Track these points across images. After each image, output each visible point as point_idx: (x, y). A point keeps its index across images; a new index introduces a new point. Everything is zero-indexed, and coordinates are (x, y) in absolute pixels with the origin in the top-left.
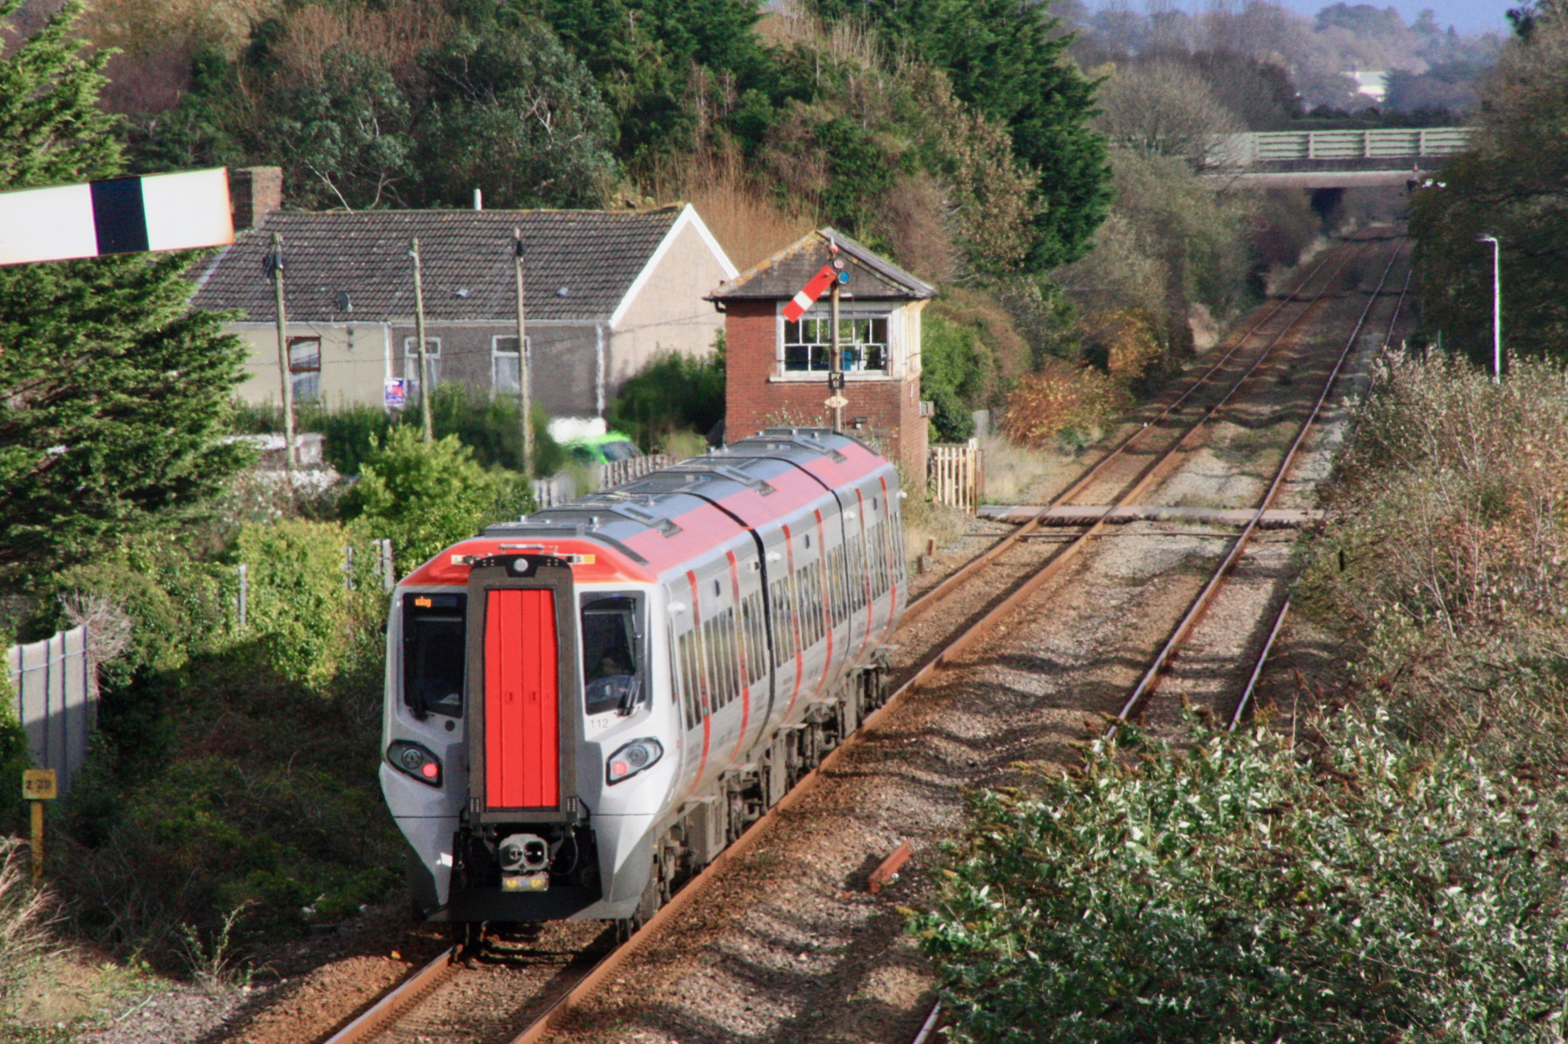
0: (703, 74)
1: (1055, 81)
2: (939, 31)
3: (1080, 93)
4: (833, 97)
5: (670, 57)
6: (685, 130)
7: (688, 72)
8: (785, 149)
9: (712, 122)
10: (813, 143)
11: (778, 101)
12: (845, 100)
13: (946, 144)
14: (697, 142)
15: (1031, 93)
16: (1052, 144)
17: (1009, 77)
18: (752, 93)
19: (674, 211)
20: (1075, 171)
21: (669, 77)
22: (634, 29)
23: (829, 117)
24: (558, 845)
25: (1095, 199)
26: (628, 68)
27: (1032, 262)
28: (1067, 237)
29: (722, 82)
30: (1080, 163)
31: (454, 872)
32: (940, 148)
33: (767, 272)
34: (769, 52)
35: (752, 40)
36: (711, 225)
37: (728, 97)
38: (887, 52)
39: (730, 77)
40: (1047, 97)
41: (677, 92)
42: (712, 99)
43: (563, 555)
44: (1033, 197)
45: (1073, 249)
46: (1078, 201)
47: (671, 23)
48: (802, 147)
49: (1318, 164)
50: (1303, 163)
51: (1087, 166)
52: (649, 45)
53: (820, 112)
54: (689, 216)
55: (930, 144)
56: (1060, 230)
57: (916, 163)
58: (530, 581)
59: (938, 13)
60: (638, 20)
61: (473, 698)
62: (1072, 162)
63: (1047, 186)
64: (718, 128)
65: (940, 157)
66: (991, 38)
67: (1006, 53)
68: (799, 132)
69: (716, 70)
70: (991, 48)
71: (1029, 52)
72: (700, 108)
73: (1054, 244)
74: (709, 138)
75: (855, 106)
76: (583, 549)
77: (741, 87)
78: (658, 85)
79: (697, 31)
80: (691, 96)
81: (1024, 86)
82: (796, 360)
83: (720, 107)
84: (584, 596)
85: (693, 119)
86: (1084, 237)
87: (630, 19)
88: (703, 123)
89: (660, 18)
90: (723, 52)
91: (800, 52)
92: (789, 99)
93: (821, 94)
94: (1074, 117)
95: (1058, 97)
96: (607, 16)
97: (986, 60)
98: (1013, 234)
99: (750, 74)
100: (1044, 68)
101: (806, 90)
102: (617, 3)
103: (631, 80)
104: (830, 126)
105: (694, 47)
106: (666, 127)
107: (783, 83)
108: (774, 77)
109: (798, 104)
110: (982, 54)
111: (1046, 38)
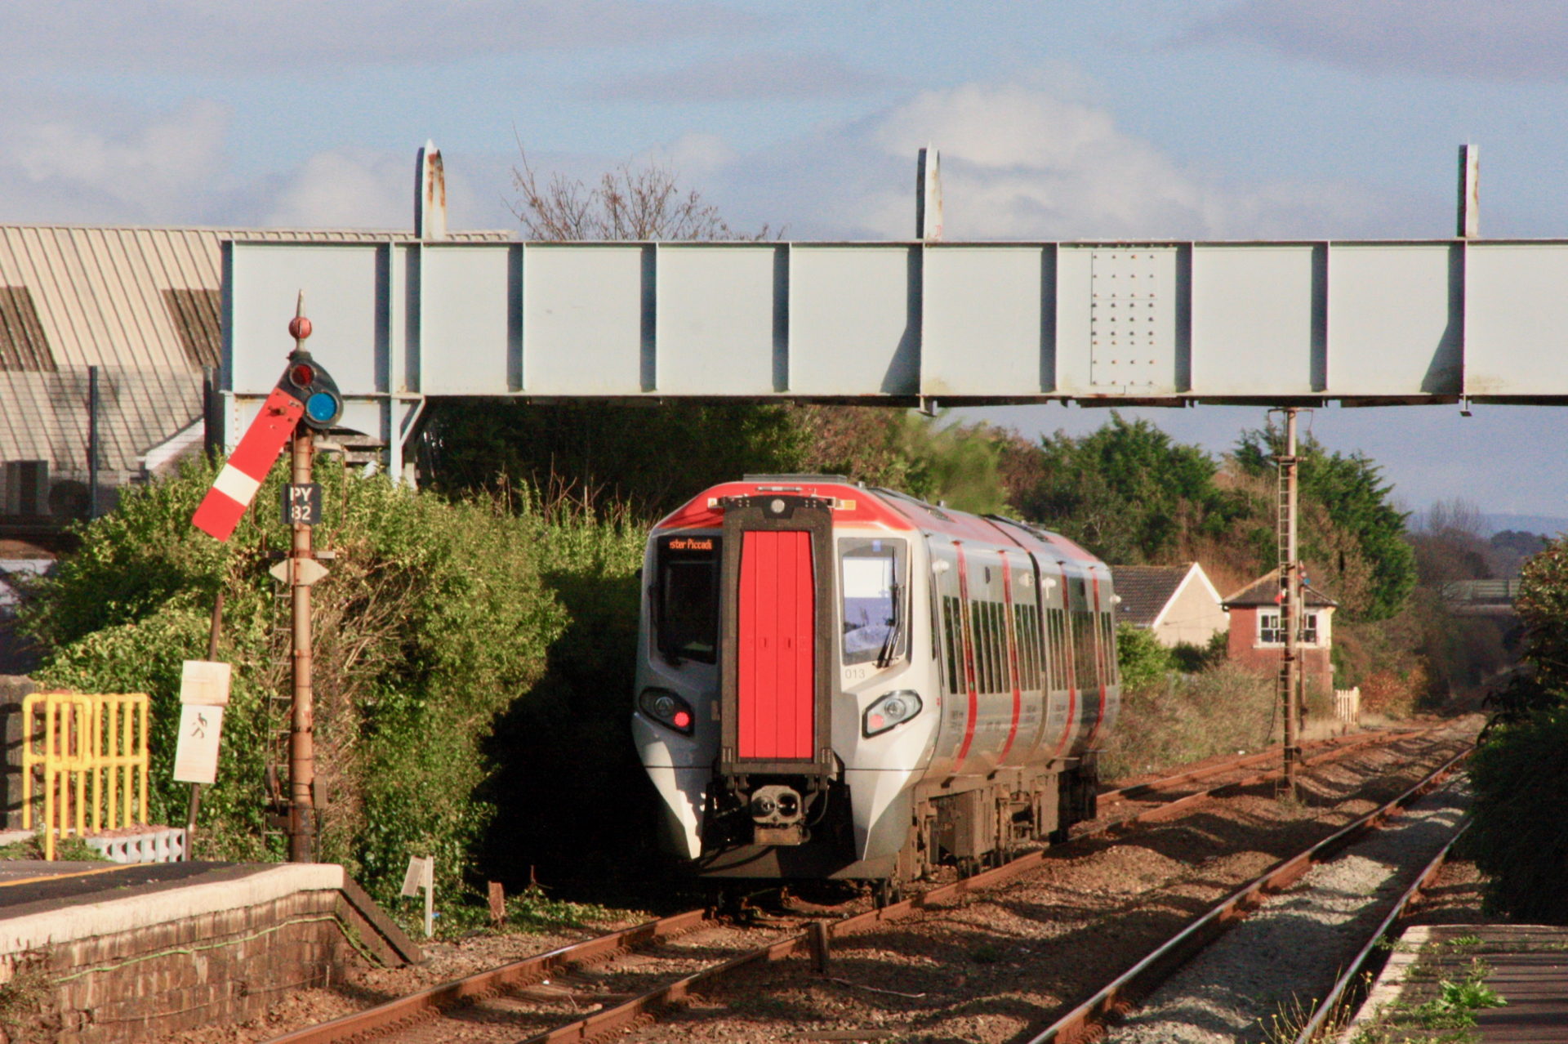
0: (1185, 504)
1: (1380, 514)
2: (1315, 484)
3: (1396, 520)
4: (1259, 517)
5: (1165, 494)
6: (1175, 534)
7: (1176, 502)
8: (1232, 546)
9: (1190, 530)
10: (1247, 543)
11: (1228, 519)
12: (1266, 519)
14: (1181, 541)
15: (1367, 520)
16: (1380, 550)
17: (1354, 512)
18: (1213, 514)
20: (1393, 566)
21: (1165, 506)
22: (1145, 478)
23: (1257, 528)
25: (1404, 582)
26: (1142, 501)
27: (1368, 615)
28: (1388, 603)
29: (1196, 507)
30: (1396, 561)
32: (1320, 548)
34: (1222, 493)
35: (1212, 485)
37: (1199, 516)
39: (1201, 505)
40: (1377, 523)
41: (1171, 513)
42: (1190, 517)
44: (1371, 579)
45: (1391, 610)
46: (1394, 583)
47: (1167, 476)
48: (1241, 544)
51: (1399, 563)
52: (1154, 487)
53: (1252, 525)
54: (1196, 569)
55: (1315, 545)
56: (1384, 599)
57: (1307, 554)
59: (1315, 474)
60: (1149, 474)
62: (1391, 561)
63: (1378, 574)
64: (1193, 533)
65: (1320, 553)
66: (1345, 489)
67: (1354, 497)
68: (1240, 535)
69: (1193, 501)
70: (1346, 495)
71: (1366, 496)
72: (1183, 521)
73: (1380, 606)
74: (1188, 539)
75: (1271, 521)
77: (1207, 511)
78: (1158, 509)
79: (1180, 479)
80: (1178, 515)
81: (1364, 517)
83: (1195, 521)
85: (1179, 528)
86: (1398, 603)
87: (1143, 472)
88: (1184, 531)
89: (1160, 473)
90: (1197, 492)
91: (1239, 493)
92: (1234, 518)
93: (1252, 515)
94: (1392, 535)
95: (1382, 523)
96: (1130, 471)
97: (1342, 501)
98: (1360, 599)
99: (1211, 505)
100: (1373, 507)
101: (1243, 513)
102: (1136, 464)
103: (1144, 507)
104: (1258, 532)
105: (1180, 489)
106: (1165, 533)
107: (1230, 510)
108: (1225, 506)
109: (1239, 520)
110: (1341, 497)
111: (1376, 488)
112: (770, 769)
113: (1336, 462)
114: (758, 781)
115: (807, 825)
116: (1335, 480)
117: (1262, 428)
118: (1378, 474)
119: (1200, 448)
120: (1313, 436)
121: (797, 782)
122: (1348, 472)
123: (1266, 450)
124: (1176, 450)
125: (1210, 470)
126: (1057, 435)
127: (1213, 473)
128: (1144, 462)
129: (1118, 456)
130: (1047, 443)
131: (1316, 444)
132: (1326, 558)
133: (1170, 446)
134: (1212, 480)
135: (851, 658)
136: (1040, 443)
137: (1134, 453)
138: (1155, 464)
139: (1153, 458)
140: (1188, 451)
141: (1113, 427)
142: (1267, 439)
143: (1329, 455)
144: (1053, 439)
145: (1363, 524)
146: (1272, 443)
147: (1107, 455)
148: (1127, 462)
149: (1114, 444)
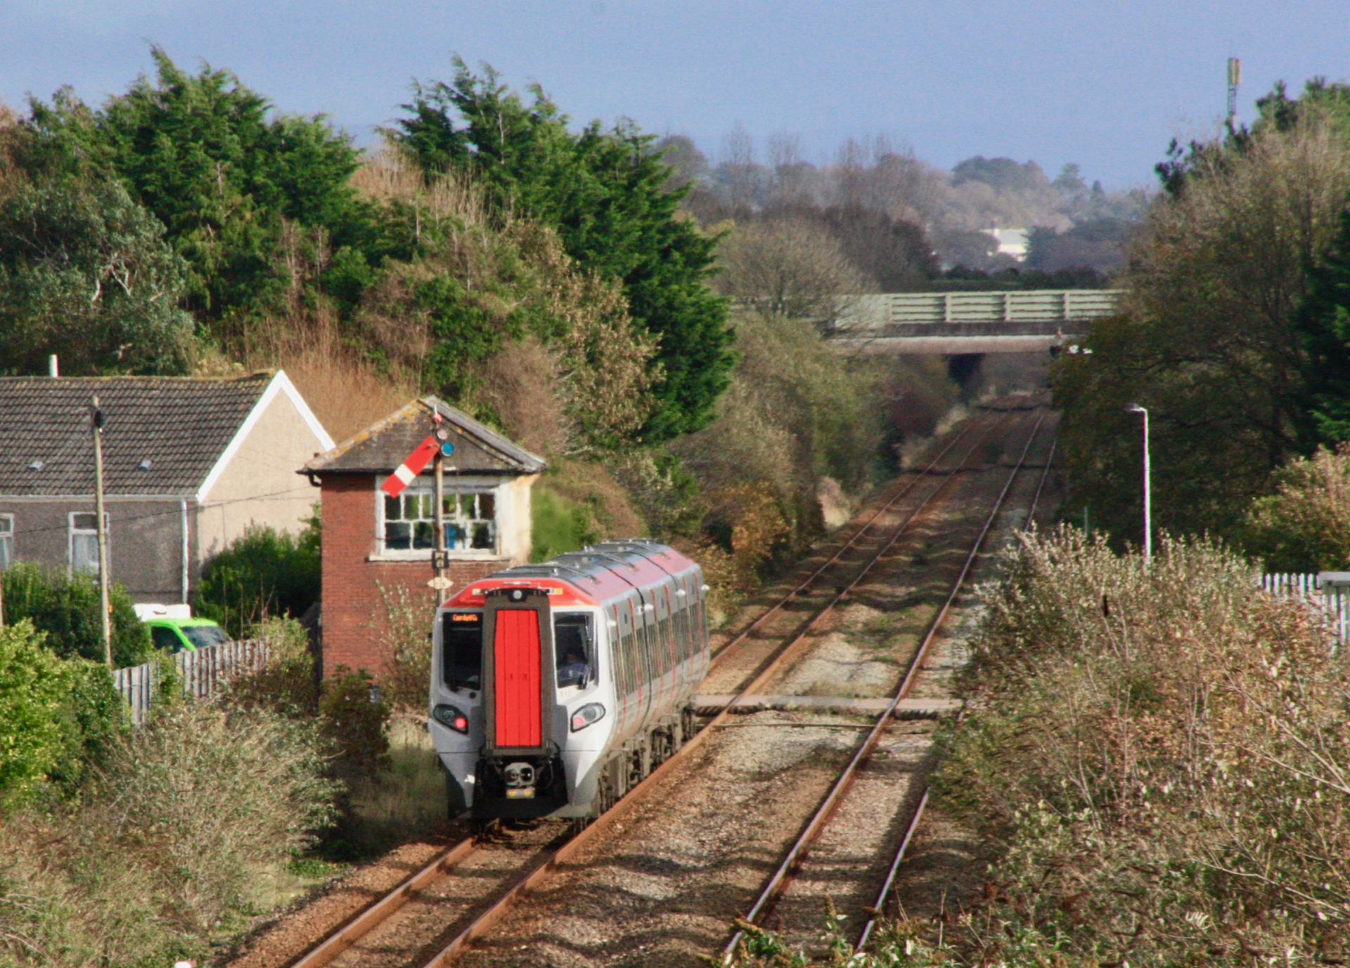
0: (293, 231)
1: (672, 237)
2: (548, 183)
3: (699, 249)
4: (434, 256)
5: (259, 213)
6: (277, 291)
7: (276, 229)
8: (382, 311)
9: (304, 282)
10: (411, 305)
11: (374, 260)
12: (447, 258)
13: (556, 306)
14: (288, 304)
15: (647, 251)
16: (670, 306)
17: (620, 236)
18: (346, 250)
19: (264, 378)
20: (695, 334)
21: (258, 236)
22: (221, 182)
23: (430, 277)
24: (541, 769)
25: (717, 363)
26: (216, 226)
27: (646, 434)
28: (689, 405)
29: (314, 239)
30: (700, 326)
31: (476, 787)
32: (550, 310)
33: (366, 444)
34: (365, 208)
35: (347, 194)
37: (320, 256)
38: (493, 208)
39: (323, 235)
40: (665, 254)
41: (267, 250)
42: (304, 257)
43: (544, 588)
44: (649, 365)
45: (694, 419)
46: (698, 366)
47: (259, 177)
48: (401, 309)
49: (955, 329)
50: (940, 327)
52: (238, 199)
53: (420, 271)
54: (280, 383)
55: (539, 306)
56: (679, 398)
57: (524, 326)
58: (523, 605)
59: (546, 165)
60: (226, 173)
61: (488, 677)
62: (691, 325)
64: (311, 289)
65: (548, 319)
66: (605, 192)
67: (621, 208)
68: (397, 291)
69: (308, 226)
70: (605, 204)
71: (646, 206)
72: (291, 266)
73: (673, 413)
74: (302, 299)
75: (459, 266)
76: (555, 585)
77: (334, 244)
78: (247, 243)
79: (288, 185)
80: (281, 255)
81: (641, 246)
82: (397, 537)
83: (312, 266)
84: (556, 615)
85: (283, 278)
86: (706, 406)
87: (217, 172)
88: (294, 284)
89: (248, 172)
90: (316, 208)
91: (398, 208)
92: (386, 258)
93: (421, 252)
94: (693, 276)
95: (676, 255)
96: (191, 170)
97: (599, 215)
98: (629, 403)
99: (346, 232)
100: (660, 224)
101: (405, 249)
102: (200, 155)
103: (219, 237)
104: (431, 286)
105: (284, 202)
106: (257, 288)
107: (380, 241)
108: (371, 235)
109: (396, 264)
110: (595, 208)
111: (661, 190)
113: (590, 139)
116: (587, 175)
117: (450, 82)
119: (324, 123)
120: (545, 95)
122: (605, 163)
123: (459, 121)
124: (279, 128)
125: (343, 165)
126: (58, 97)
127: (348, 170)
128: (217, 150)
129: (165, 141)
130: (40, 114)
131: (550, 110)
132: (560, 329)
133: (268, 119)
134: (350, 183)
136: (27, 113)
137: (197, 135)
138: (238, 152)
139: (233, 143)
140: (302, 128)
141: (154, 84)
142: (459, 100)
143: (575, 129)
144: (51, 106)
145: (636, 260)
146: (469, 107)
147: (144, 139)
148: (184, 151)
149: (159, 117)
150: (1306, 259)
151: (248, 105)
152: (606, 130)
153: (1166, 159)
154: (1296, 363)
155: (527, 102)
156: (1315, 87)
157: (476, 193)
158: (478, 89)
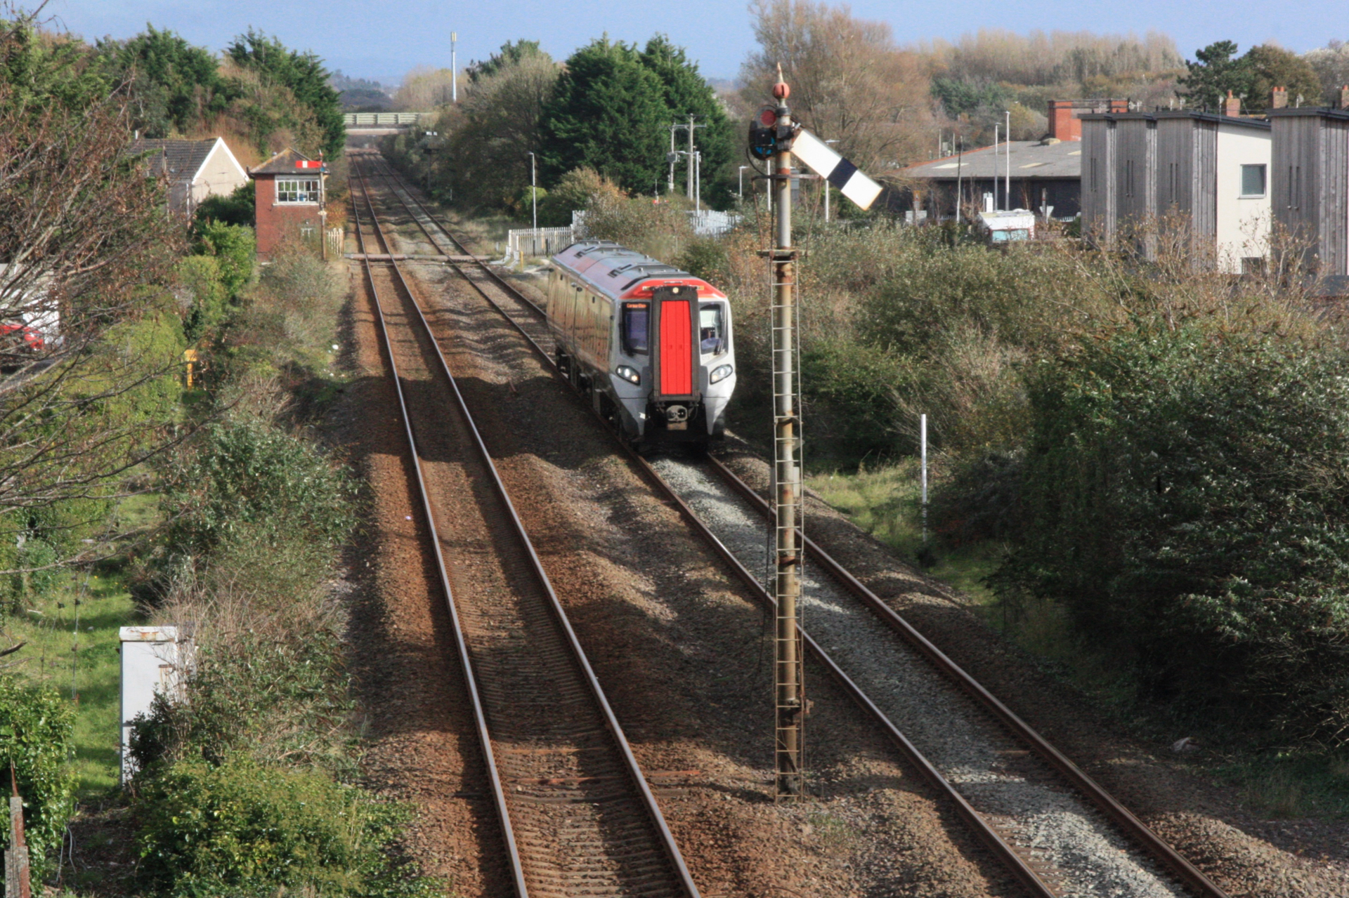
0: (198, 87)
1: (324, 92)
2: (281, 72)
3: (334, 96)
4: (249, 97)
5: (185, 81)
6: (193, 109)
7: (193, 87)
8: (234, 118)
9: (203, 106)
10: (244, 114)
11: (229, 98)
12: (253, 98)
13: (291, 117)
14: (198, 113)
15: (316, 96)
16: (326, 117)
17: (308, 91)
18: (218, 95)
19: (215, 140)
20: (333, 127)
21: (185, 89)
22: (171, 70)
23: (249, 105)
25: (340, 137)
26: (169, 85)
28: (331, 151)
29: (206, 90)
30: (334, 124)
33: (271, 164)
34: (223, 80)
35: (216, 75)
36: (227, 144)
37: (209, 97)
38: (263, 80)
39: (210, 89)
41: (190, 94)
42: (203, 97)
45: (333, 156)
46: (333, 138)
47: (185, 69)
48: (239, 116)
51: (337, 125)
52: (177, 76)
53: (245, 103)
55: (286, 116)
56: (327, 149)
57: (282, 123)
59: (281, 66)
60: (173, 67)
62: (331, 124)
64: (207, 110)
65: (290, 121)
66: (300, 76)
67: (307, 81)
68: (238, 110)
69: (204, 86)
70: (301, 80)
71: (314, 80)
72: (198, 100)
73: (326, 154)
74: (202, 113)
75: (258, 100)
77: (214, 93)
78: (180, 91)
79: (197, 72)
80: (194, 96)
81: (314, 94)
82: (283, 197)
83: (206, 100)
85: (195, 104)
86: (336, 151)
87: (169, 66)
88: (200, 107)
89: (181, 66)
90: (206, 79)
91: (235, 80)
92: (233, 97)
93: (245, 96)
94: (331, 106)
95: (326, 98)
96: (160, 64)
97: (299, 83)
99: (217, 89)
100: (319, 87)
101: (239, 95)
102: (165, 60)
103: (171, 90)
104: (250, 107)
105: (195, 77)
106: (186, 108)
107: (229, 92)
108: (226, 89)
109: (236, 99)
110: (298, 81)
111: (322, 75)
112: (675, 399)
113: (293, 57)
114: (669, 404)
115: (688, 421)
116: (294, 70)
117: (246, 35)
118: (322, 66)
119: (206, 49)
120: (279, 40)
121: (685, 404)
122: (300, 65)
123: (249, 48)
124: (190, 51)
125: (215, 64)
126: (105, 38)
127: (216, 66)
128: (170, 59)
129: (152, 54)
130: (99, 45)
131: (280, 46)
132: (294, 125)
133: (187, 48)
134: (216, 71)
135: (704, 351)
136: (95, 44)
137: (163, 52)
138: (177, 60)
139: (176, 56)
140: (200, 52)
141: (147, 34)
142: (249, 41)
143: (289, 52)
144: (103, 41)
145: (314, 99)
146: (252, 44)
147: (144, 54)
148: (158, 59)
149: (147, 46)
150: (540, 102)
151: (180, 43)
152: (299, 54)
153: (469, 66)
154: (537, 139)
155: (272, 44)
156: (521, 43)
157: (257, 74)
158: (256, 37)
